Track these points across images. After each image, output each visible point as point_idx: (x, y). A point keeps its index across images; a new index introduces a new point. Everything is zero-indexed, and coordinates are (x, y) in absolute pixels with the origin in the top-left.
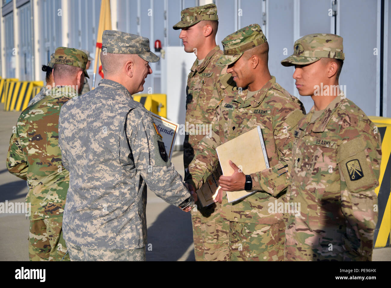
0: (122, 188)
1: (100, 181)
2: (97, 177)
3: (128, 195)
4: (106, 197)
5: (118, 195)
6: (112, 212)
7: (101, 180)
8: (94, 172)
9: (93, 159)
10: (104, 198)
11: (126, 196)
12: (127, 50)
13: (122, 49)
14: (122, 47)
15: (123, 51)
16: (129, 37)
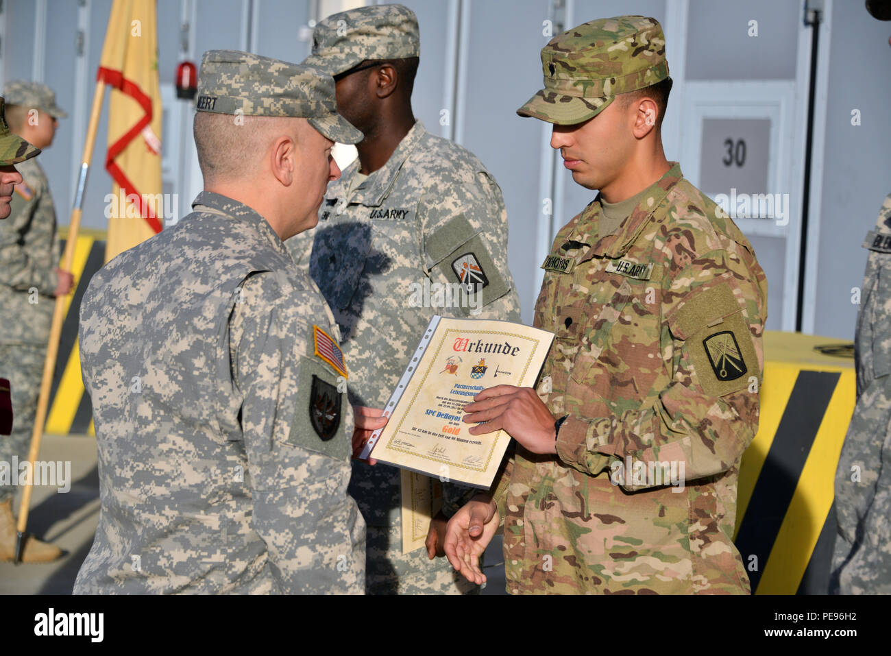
0: (228, 507)
1: (168, 485)
2: (161, 471)
3: (245, 530)
4: (183, 534)
5: (216, 527)
6: (201, 578)
7: (169, 481)
8: (153, 457)
9: (154, 417)
10: (178, 535)
11: (240, 532)
12: (278, 105)
13: (263, 102)
14: (264, 97)
15: (266, 109)
16: (283, 66)
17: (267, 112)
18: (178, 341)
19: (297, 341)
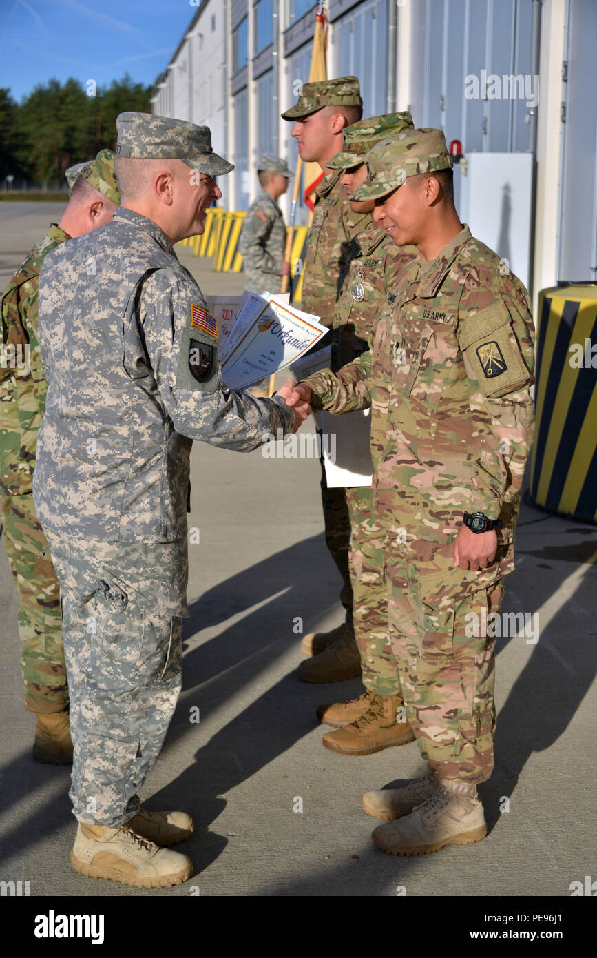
0: (135, 423)
1: (92, 405)
2: (87, 395)
3: (146, 438)
4: (104, 438)
5: (126, 435)
6: (115, 467)
7: (93, 402)
8: (83, 386)
9: (85, 359)
10: (101, 439)
11: (142, 439)
12: (158, 151)
13: (147, 149)
14: (148, 145)
15: (149, 153)
16: (159, 123)
17: (150, 155)
18: (99, 311)
19: (179, 317)
